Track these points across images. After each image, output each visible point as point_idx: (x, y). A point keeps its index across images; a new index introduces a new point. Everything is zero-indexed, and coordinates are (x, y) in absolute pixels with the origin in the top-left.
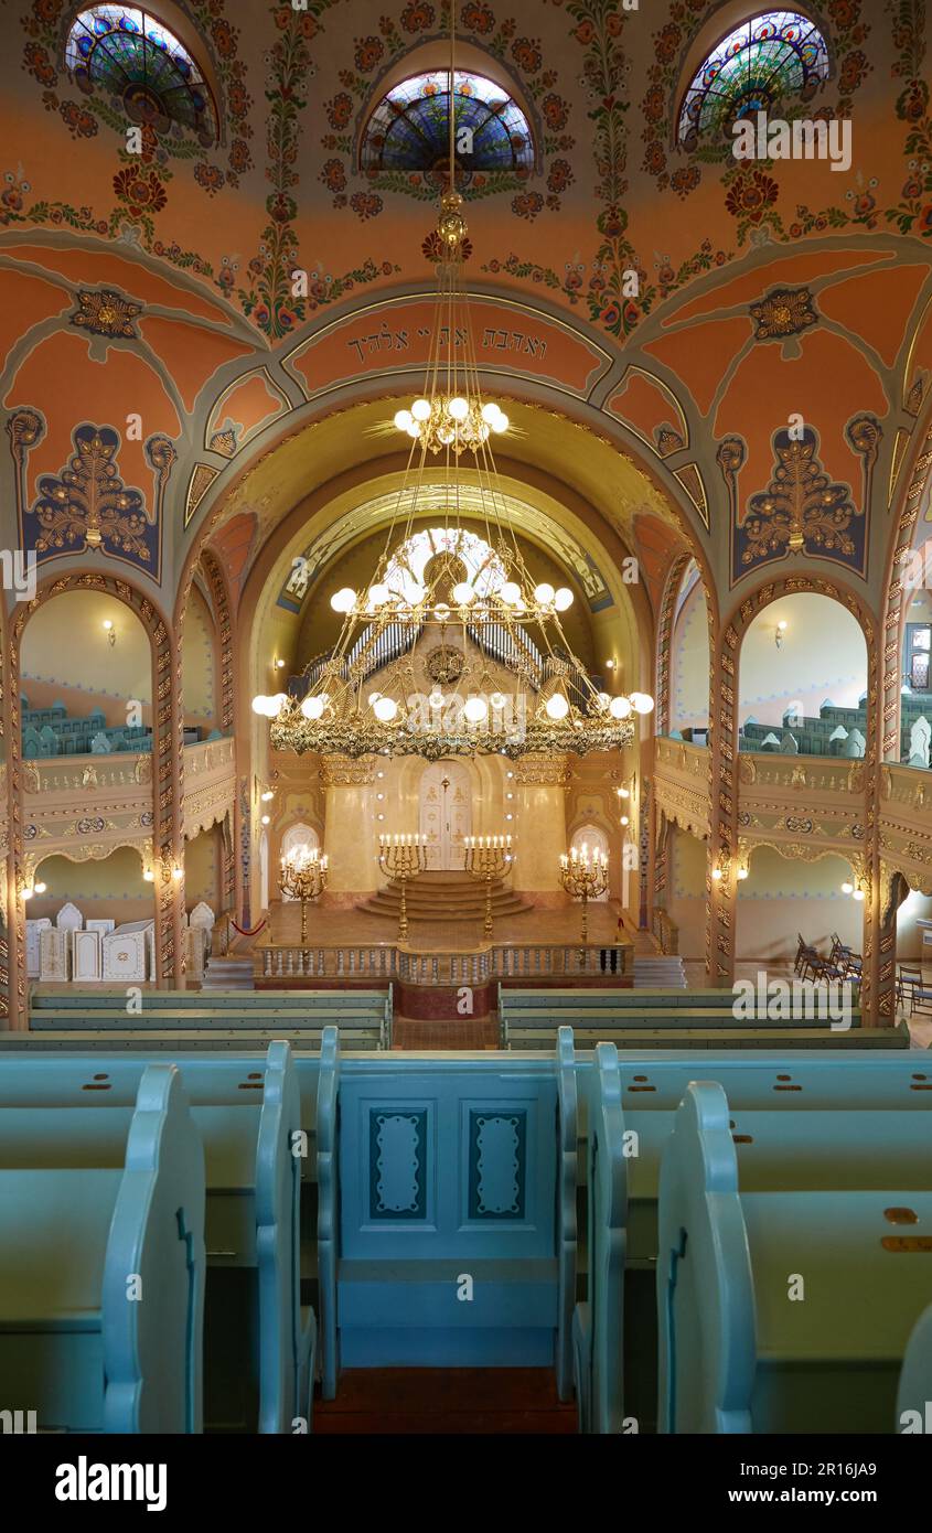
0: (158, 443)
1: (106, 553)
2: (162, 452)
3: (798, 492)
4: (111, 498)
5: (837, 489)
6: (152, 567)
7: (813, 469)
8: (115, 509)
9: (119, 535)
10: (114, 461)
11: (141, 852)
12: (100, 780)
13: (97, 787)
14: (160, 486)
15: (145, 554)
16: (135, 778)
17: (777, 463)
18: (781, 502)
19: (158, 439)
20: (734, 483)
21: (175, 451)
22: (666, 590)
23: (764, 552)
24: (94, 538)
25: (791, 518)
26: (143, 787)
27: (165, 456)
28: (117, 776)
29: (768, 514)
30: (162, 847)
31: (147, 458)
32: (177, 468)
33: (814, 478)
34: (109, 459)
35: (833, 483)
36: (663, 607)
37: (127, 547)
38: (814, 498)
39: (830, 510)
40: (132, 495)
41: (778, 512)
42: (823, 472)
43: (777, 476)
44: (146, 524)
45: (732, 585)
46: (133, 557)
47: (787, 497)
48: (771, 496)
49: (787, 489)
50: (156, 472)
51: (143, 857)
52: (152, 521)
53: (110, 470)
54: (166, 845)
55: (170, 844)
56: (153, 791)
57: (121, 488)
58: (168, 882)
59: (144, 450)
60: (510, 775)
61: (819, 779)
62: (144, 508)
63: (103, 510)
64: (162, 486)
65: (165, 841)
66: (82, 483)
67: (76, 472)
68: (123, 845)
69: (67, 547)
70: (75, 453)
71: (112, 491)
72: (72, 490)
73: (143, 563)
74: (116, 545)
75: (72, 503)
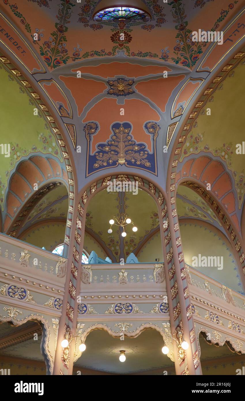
0: (150, 124)
1: (128, 166)
2: (153, 127)
4: (130, 147)
6: (152, 169)
8: (132, 151)
9: (134, 159)
10: (130, 134)
11: (162, 334)
12: (130, 280)
13: (128, 283)
14: (154, 140)
15: (148, 164)
16: (153, 279)
19: (150, 122)
21: (158, 126)
24: (122, 161)
26: (159, 285)
27: (154, 128)
28: (141, 276)
30: (176, 328)
31: (145, 131)
32: (161, 132)
34: (128, 134)
37: (138, 163)
40: (140, 145)
44: (148, 154)
46: (142, 166)
50: (151, 136)
51: (164, 338)
52: (151, 153)
53: (129, 138)
54: (179, 326)
55: (181, 325)
56: (167, 288)
57: (135, 143)
58: (184, 360)
59: (144, 128)
62: (147, 149)
63: (126, 151)
64: (155, 139)
65: (177, 323)
66: (116, 144)
67: (114, 140)
68: (148, 326)
69: (109, 165)
70: (113, 134)
71: (130, 145)
72: (112, 146)
73: (147, 168)
74: (133, 163)
75: (112, 151)
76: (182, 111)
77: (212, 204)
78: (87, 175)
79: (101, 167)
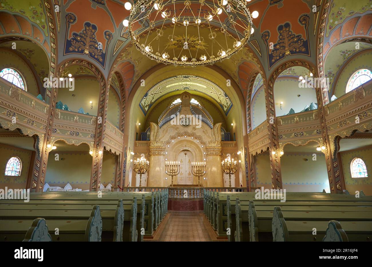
0: (108, 33)
1: (90, 57)
2: (109, 35)
3: (286, 40)
4: (93, 43)
5: (298, 36)
6: (103, 64)
7: (290, 33)
8: (94, 46)
9: (94, 53)
10: (95, 34)
11: (90, 146)
12: (79, 121)
13: (78, 122)
15: (101, 60)
17: (279, 35)
18: (281, 45)
19: (108, 31)
20: (267, 43)
21: (112, 36)
22: (248, 91)
23: (278, 58)
24: (87, 52)
25: (285, 47)
26: (93, 126)
27: (109, 37)
28: (85, 121)
29: (278, 48)
30: (97, 145)
31: (104, 36)
32: (113, 41)
33: (291, 35)
34: (94, 33)
35: (296, 35)
36: (247, 97)
37: (96, 57)
38: (291, 40)
39: (297, 42)
40: (99, 44)
41: (281, 47)
42: (293, 33)
43: (280, 38)
44: (102, 52)
45: (269, 69)
46: (97, 60)
47: (283, 43)
48: (279, 44)
49: (283, 41)
50: (107, 40)
51: (90, 148)
52: (104, 52)
53: (94, 36)
54: (98, 144)
55: (99, 144)
56: (96, 128)
57: (96, 42)
58: (97, 156)
59: (104, 34)
60: (205, 153)
61: (303, 119)
62: (102, 48)
63: (90, 46)
64: (108, 44)
65: (98, 143)
66: (85, 37)
67: (84, 34)
68: (84, 142)
69: (78, 52)
70: (84, 29)
71: (94, 42)
72: (82, 38)
73: (100, 62)
74: (93, 55)
75: (82, 41)
76: (128, 37)
77: (121, 82)
78: (65, 54)
79: (74, 51)
